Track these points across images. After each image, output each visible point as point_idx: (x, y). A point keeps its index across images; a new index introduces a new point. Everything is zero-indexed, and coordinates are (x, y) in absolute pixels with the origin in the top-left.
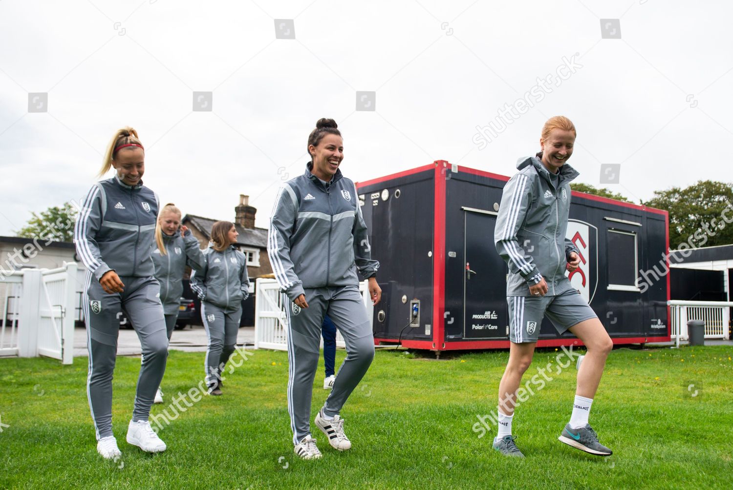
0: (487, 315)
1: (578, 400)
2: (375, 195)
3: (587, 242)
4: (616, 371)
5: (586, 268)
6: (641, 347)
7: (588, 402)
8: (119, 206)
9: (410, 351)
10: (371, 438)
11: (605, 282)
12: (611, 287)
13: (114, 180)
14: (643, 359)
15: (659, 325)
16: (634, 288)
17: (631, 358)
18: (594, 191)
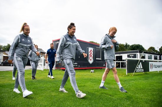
0: (76, 63)
1: (102, 81)
2: (56, 42)
3: (93, 51)
4: (97, 73)
5: (92, 56)
6: (101, 69)
7: (104, 82)
8: (23, 40)
9: (62, 70)
10: (53, 85)
11: (96, 58)
12: (97, 59)
13: (23, 34)
14: (101, 71)
15: (104, 65)
16: (101, 59)
17: (100, 71)
18: (95, 43)
